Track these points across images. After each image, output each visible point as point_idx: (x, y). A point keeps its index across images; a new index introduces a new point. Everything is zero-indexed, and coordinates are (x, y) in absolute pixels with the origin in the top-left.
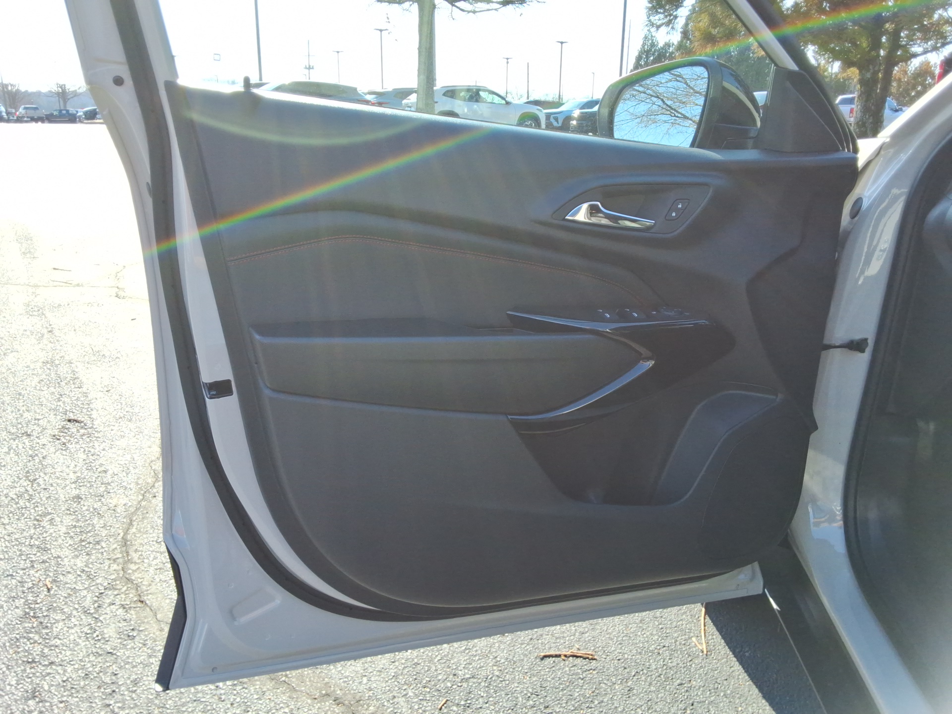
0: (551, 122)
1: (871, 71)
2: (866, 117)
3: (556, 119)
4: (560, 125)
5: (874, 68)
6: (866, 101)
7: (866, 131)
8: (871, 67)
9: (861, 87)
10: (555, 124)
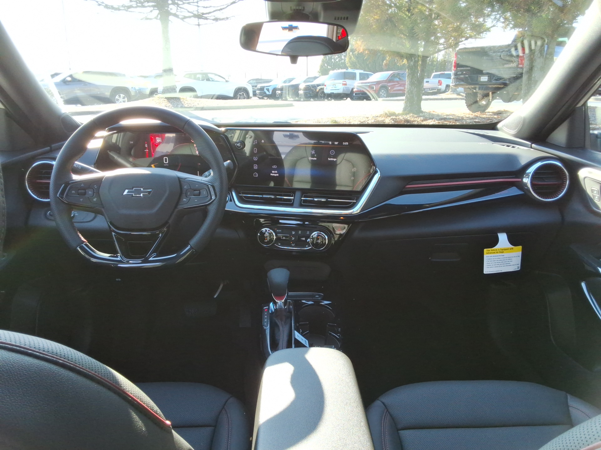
0: (265, 92)
1: (414, 61)
2: (412, 88)
3: (268, 90)
4: (270, 93)
5: (415, 59)
6: (412, 79)
7: (413, 96)
8: (413, 58)
9: (408, 70)
10: (267, 93)
